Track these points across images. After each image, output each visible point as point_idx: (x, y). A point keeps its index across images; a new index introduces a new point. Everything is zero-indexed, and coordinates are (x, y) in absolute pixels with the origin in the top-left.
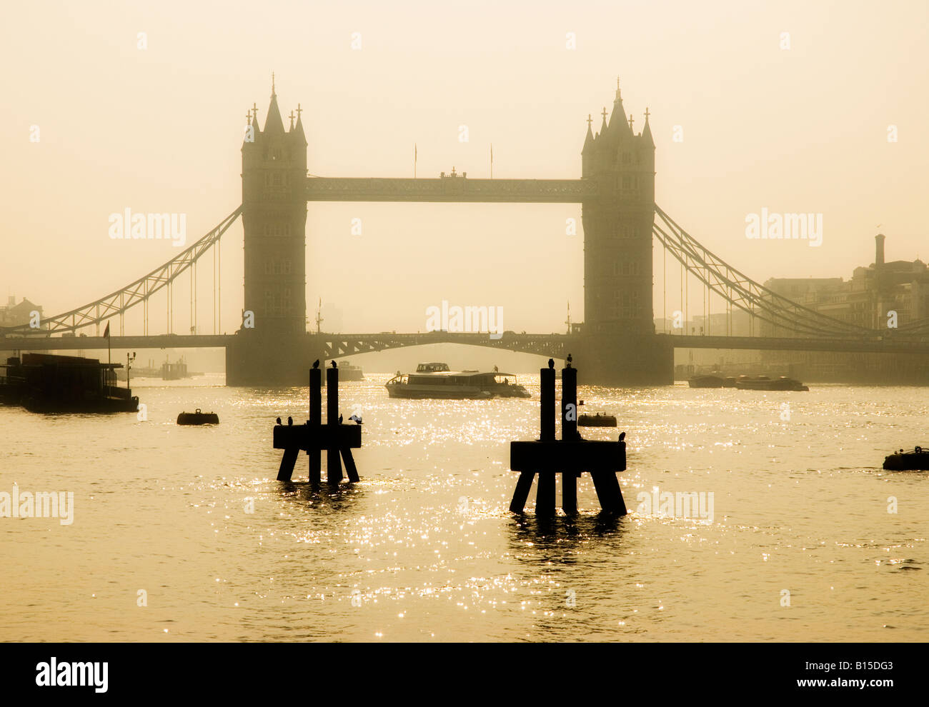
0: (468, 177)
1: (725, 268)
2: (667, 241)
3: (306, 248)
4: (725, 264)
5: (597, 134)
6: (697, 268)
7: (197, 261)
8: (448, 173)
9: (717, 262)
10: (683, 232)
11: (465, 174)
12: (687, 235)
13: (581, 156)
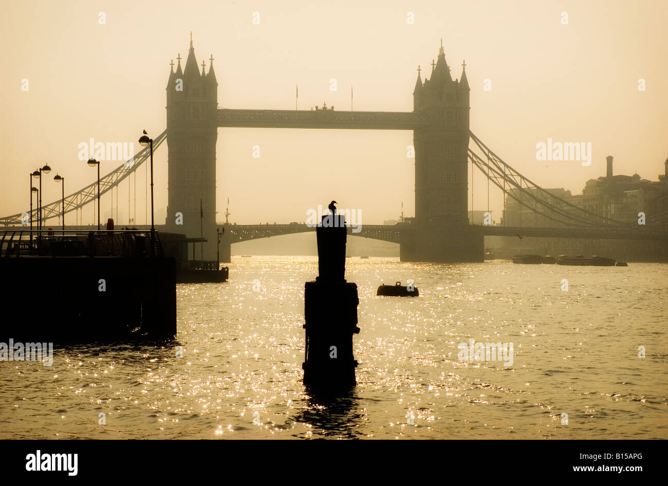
0: (335, 110)
1: (519, 177)
2: (474, 159)
3: (217, 161)
4: (519, 175)
5: (426, 79)
6: (496, 178)
7: (136, 170)
8: (321, 107)
9: (514, 173)
10: (489, 151)
11: (333, 107)
12: (492, 154)
13: (413, 96)
